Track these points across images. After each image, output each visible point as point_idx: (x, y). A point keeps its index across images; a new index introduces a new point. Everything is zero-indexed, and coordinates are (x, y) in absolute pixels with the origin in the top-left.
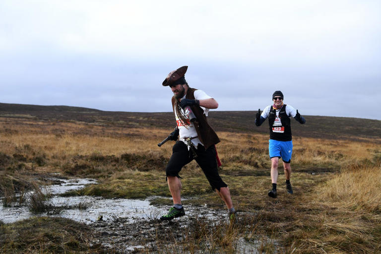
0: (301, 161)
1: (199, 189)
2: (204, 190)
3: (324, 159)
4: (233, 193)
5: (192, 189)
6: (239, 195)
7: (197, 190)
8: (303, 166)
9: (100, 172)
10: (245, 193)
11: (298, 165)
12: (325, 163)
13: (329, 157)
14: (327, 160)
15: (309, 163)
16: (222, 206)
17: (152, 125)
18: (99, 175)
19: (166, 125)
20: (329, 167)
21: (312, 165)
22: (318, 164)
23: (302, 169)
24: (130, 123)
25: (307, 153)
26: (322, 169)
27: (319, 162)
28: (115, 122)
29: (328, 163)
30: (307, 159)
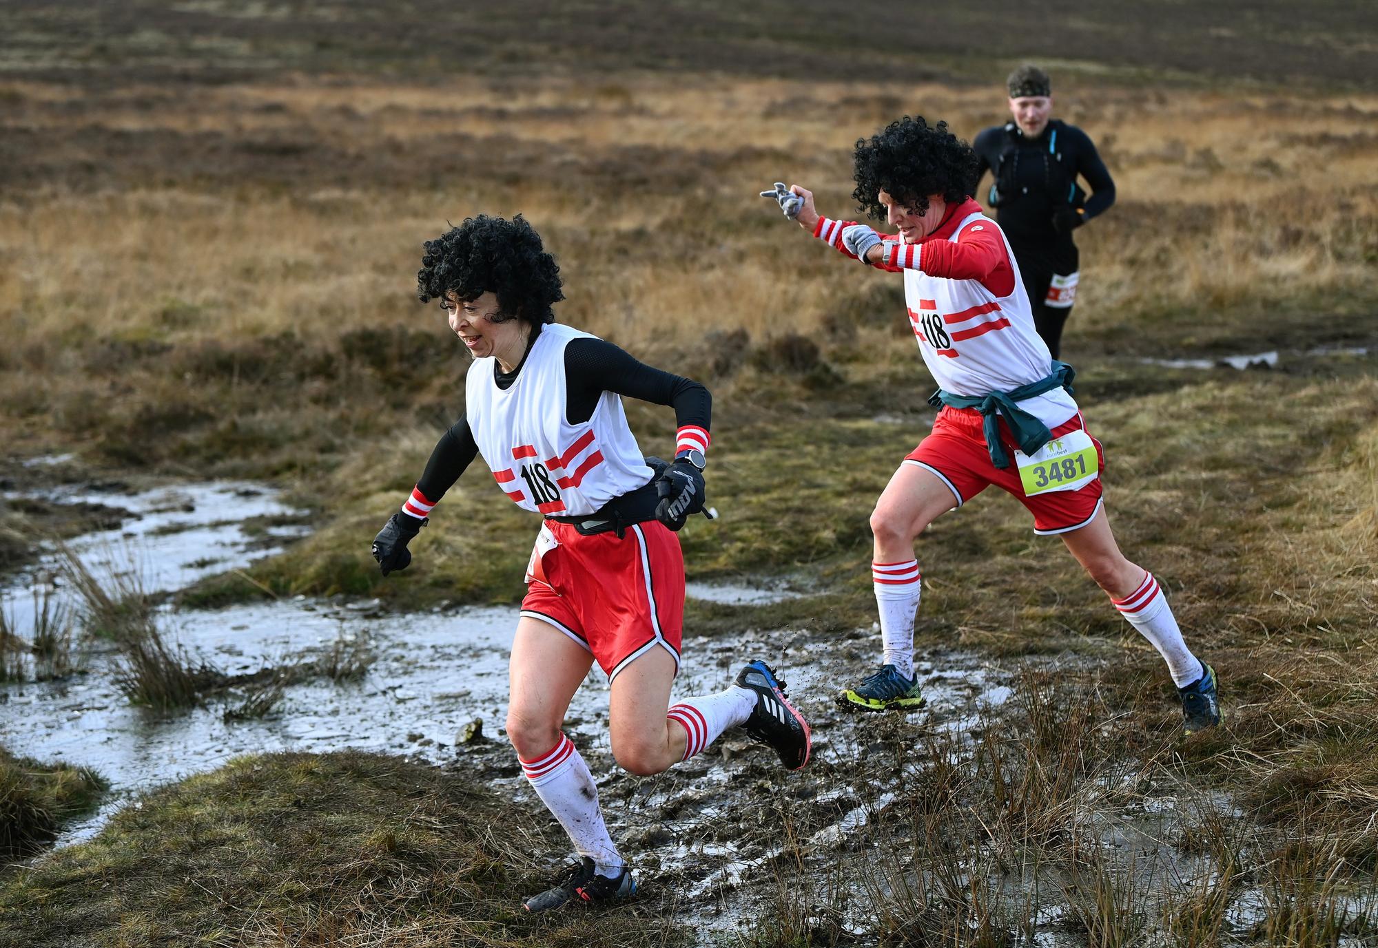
0: (1204, 289)
1: (805, 533)
2: (827, 535)
3: (1312, 268)
4: (961, 544)
5: (776, 535)
6: (989, 555)
7: (796, 538)
8: (1219, 318)
9: (273, 445)
10: (1016, 542)
11: (1192, 311)
12: (1320, 291)
13: (1339, 257)
14: (1327, 273)
15: (1243, 298)
16: (950, 628)
17: (322, 45)
18: (276, 460)
19: (406, 44)
20: (1342, 310)
21: (1258, 311)
22: (1288, 298)
23: (1216, 333)
24: (200, 43)
25: (1226, 235)
26: (1308, 327)
27: (1290, 286)
28: (114, 42)
29: (1333, 290)
30: (1231, 276)
